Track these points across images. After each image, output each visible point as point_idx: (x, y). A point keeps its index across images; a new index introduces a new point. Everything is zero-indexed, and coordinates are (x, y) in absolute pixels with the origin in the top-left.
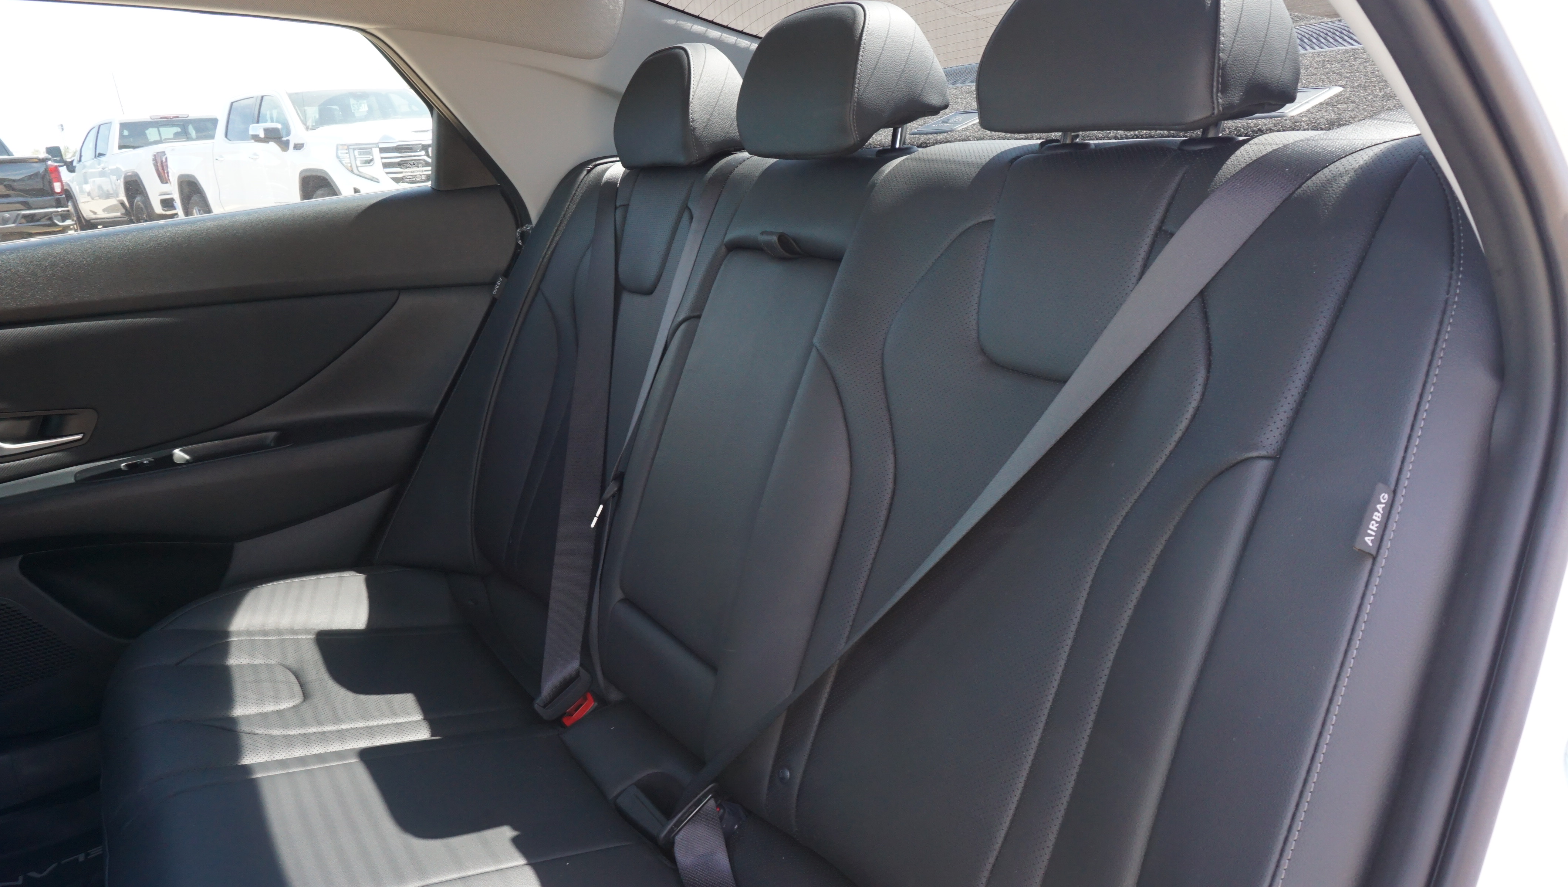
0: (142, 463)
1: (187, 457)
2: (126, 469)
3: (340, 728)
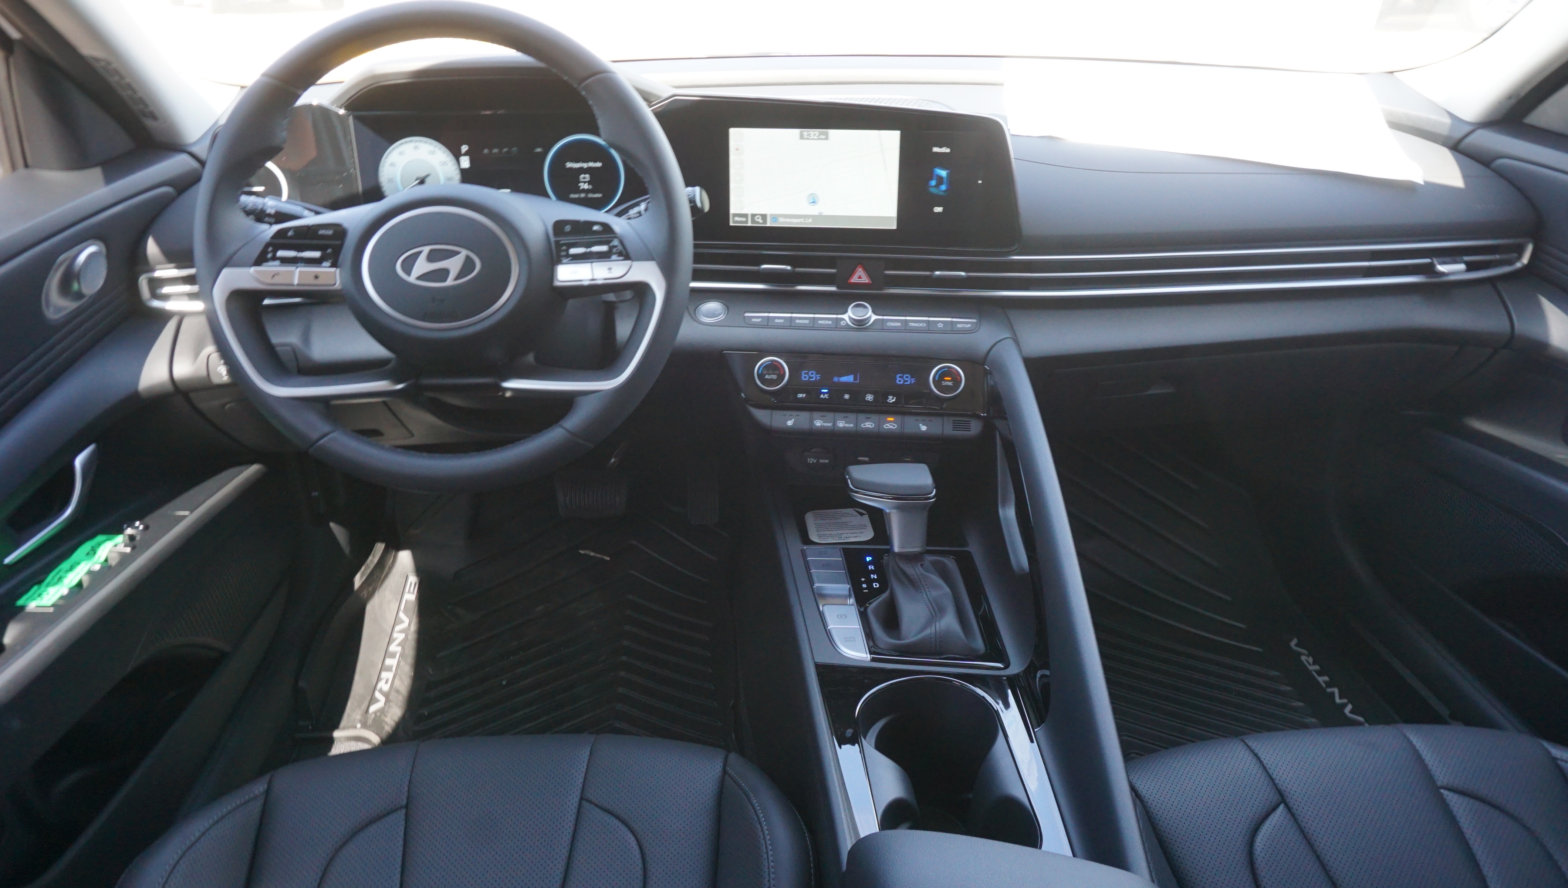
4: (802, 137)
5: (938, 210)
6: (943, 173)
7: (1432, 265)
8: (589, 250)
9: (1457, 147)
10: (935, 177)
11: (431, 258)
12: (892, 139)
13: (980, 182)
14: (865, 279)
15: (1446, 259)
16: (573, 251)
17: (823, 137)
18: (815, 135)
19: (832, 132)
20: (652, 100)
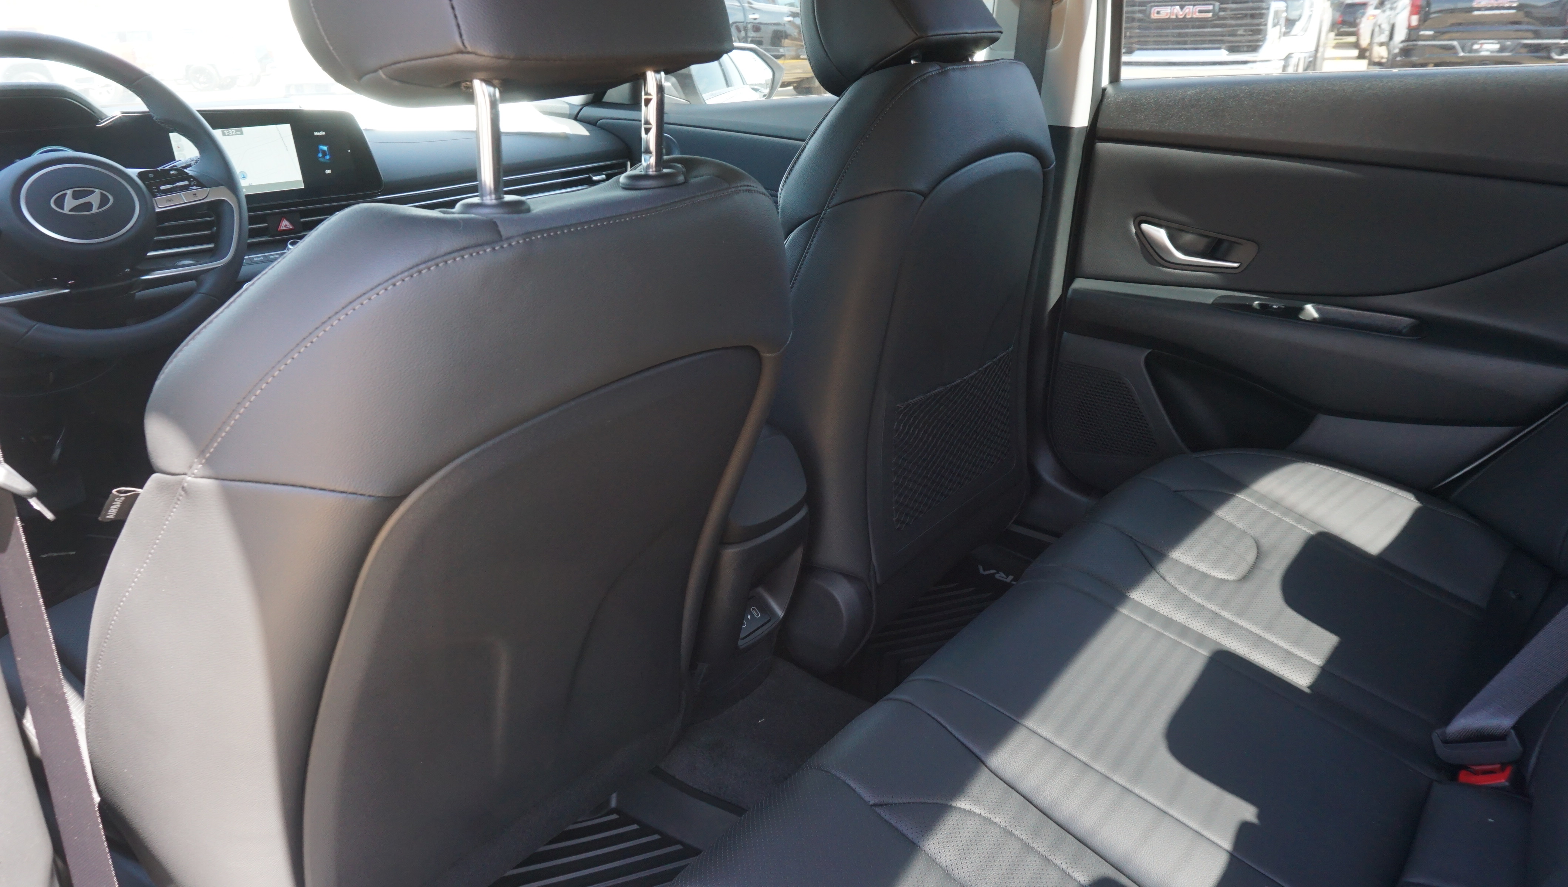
0: (1271, 307)
1: (1316, 315)
2: (1258, 308)
3: (1237, 622)
4: (224, 134)
5: (328, 172)
6: (325, 148)
7: (590, 178)
8: (174, 185)
9: (576, 118)
10: (320, 151)
11: (76, 196)
12: (286, 129)
13: (349, 151)
14: (290, 226)
15: (596, 174)
16: (162, 188)
17: (239, 133)
18: (233, 132)
19: (244, 129)
20: (104, 117)
